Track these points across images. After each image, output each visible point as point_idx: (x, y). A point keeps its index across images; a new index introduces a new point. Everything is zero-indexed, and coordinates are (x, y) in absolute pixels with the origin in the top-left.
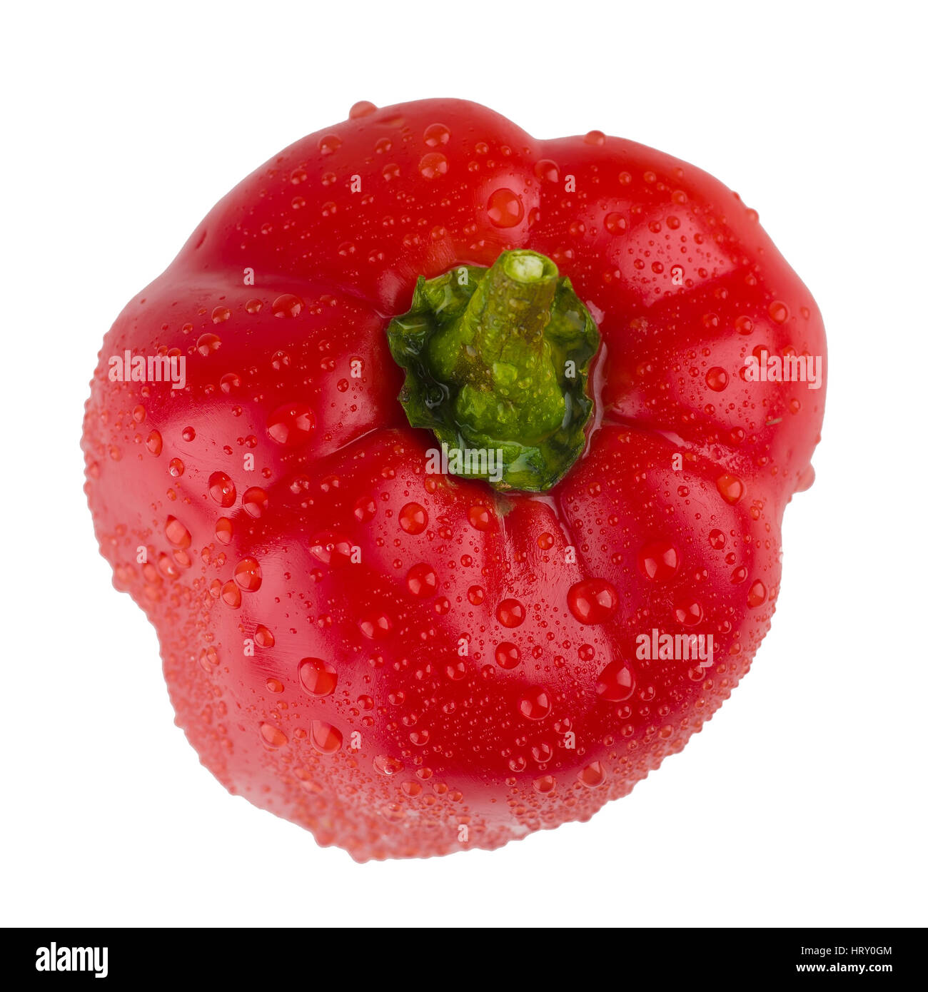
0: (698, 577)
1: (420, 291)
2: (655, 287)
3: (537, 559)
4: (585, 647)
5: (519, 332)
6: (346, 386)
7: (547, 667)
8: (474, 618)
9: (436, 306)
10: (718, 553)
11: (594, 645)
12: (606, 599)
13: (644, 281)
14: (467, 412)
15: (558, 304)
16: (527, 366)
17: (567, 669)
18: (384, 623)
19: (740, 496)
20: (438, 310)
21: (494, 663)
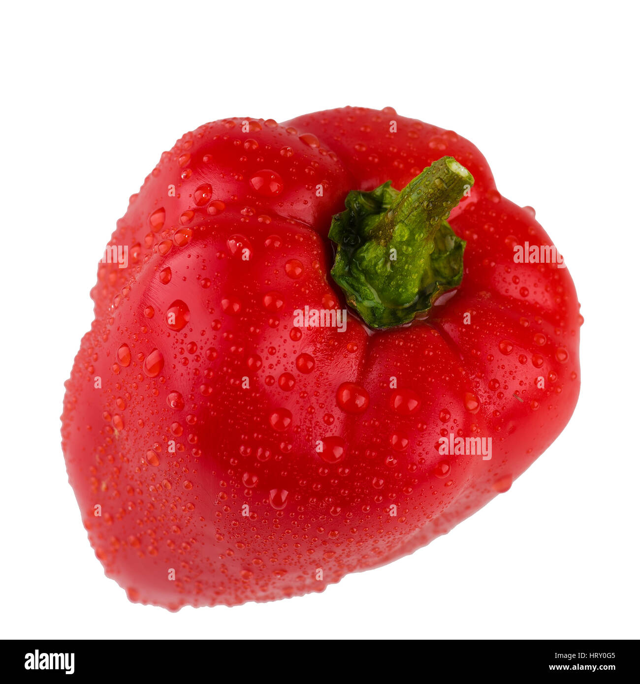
0: (420, 426)
1: (384, 187)
2: (507, 288)
3: (341, 351)
4: (330, 416)
5: (428, 206)
6: (310, 188)
7: (302, 407)
8: (285, 344)
9: (386, 204)
10: (440, 423)
11: (336, 419)
12: (361, 401)
13: (504, 280)
14: (362, 255)
15: (450, 254)
16: (417, 236)
17: (312, 418)
18: (236, 307)
19: (472, 410)
20: (384, 206)
21: (277, 379)
